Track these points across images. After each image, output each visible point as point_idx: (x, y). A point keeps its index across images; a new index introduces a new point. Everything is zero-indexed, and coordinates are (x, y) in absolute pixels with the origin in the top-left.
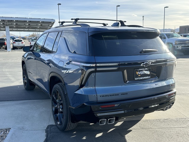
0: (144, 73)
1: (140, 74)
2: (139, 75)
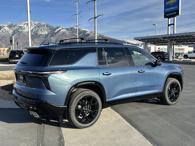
2: (20, 79)
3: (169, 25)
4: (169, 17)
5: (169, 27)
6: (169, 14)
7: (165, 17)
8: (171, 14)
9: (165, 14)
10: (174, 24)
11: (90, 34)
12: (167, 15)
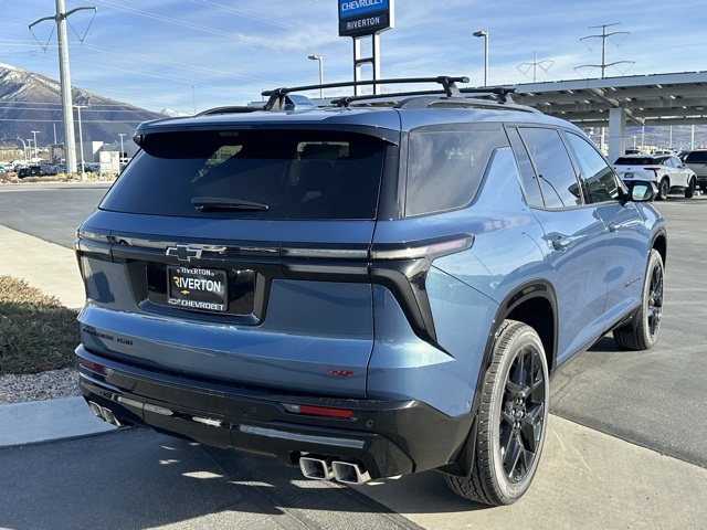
0: (201, 286)
1: (187, 289)
2: (183, 289)
3: (357, 63)
4: (356, 34)
5: (358, 69)
6: (357, 24)
7: (342, 33)
8: (364, 22)
9: (343, 21)
10: (373, 60)
11: (22, 85)
12: (349, 25)
